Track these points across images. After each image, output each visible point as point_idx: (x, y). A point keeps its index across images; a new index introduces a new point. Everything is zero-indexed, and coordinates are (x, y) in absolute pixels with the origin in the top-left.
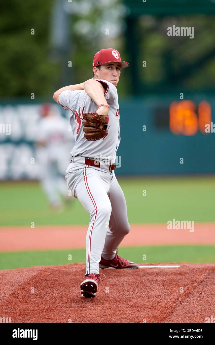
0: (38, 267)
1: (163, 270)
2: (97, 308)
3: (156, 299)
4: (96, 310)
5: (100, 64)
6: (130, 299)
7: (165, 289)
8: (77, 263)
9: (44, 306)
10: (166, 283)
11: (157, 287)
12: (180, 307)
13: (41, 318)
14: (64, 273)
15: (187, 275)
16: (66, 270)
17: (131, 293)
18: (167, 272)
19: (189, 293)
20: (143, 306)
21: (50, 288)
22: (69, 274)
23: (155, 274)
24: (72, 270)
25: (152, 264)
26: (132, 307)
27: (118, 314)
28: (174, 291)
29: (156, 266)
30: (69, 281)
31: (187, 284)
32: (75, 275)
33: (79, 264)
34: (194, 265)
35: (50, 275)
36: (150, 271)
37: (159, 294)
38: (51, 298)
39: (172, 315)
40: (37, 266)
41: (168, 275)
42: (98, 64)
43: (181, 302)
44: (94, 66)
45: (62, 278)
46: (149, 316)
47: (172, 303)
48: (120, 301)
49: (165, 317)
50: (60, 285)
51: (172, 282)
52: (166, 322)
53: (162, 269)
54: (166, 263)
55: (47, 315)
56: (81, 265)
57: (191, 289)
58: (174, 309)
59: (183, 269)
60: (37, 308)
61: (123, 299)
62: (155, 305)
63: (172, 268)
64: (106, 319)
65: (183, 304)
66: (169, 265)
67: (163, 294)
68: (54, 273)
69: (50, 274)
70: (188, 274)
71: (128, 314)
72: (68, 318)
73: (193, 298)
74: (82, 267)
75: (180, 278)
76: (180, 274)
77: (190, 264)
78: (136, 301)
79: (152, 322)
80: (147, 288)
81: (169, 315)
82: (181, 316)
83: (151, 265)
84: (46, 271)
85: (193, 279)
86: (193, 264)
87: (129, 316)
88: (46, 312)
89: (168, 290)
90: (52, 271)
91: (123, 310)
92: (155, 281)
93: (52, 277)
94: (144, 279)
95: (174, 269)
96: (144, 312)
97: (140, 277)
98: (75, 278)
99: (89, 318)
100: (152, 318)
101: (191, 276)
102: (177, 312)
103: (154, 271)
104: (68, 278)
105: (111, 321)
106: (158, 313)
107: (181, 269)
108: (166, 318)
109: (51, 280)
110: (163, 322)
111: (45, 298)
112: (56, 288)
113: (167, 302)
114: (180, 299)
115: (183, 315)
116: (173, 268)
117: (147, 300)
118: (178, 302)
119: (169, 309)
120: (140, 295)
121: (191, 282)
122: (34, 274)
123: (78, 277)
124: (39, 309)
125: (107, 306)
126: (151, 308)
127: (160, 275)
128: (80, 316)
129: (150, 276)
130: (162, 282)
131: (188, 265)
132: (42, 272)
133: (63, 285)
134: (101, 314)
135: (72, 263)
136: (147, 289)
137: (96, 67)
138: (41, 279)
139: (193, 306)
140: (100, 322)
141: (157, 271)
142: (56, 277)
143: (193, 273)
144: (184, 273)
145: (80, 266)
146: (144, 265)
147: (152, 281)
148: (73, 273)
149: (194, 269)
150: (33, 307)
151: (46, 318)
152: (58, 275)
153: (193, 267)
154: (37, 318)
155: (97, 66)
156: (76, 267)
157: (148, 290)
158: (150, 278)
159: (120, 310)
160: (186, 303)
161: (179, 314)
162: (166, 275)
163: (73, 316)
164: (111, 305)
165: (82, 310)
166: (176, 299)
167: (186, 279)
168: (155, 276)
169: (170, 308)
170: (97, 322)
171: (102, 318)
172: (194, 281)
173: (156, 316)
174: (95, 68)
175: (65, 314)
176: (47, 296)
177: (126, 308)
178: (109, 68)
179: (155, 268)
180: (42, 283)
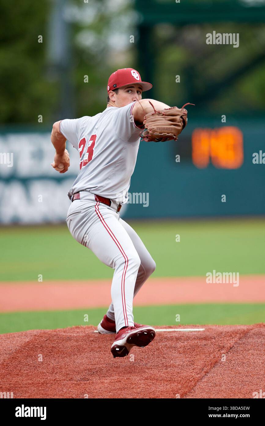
0: (32, 332)
1: (184, 334)
2: (103, 381)
3: (176, 370)
4: (102, 383)
5: (118, 87)
6: (144, 370)
7: (186, 358)
8: (79, 327)
9: (39, 379)
10: (188, 350)
11: (176, 355)
12: (205, 380)
13: (36, 394)
14: (64, 338)
15: (214, 340)
16: (66, 334)
17: (145, 362)
18: (189, 336)
19: (216, 362)
20: (160, 379)
21: (46, 357)
22: (69, 339)
23: (175, 339)
24: (73, 335)
25: (170, 327)
26: (146, 379)
27: (129, 388)
28: (198, 360)
29: (176, 330)
30: (70, 348)
31: (214, 351)
32: (77, 341)
33: (82, 327)
34: (222, 328)
35: (46, 341)
36: (169, 336)
37: (179, 363)
38: (48, 369)
39: (196, 388)
40: (30, 330)
41: (190, 340)
42: (114, 87)
43: (207, 372)
44: (110, 90)
45: (61, 344)
46: (168, 390)
47: (195, 374)
48: (131, 373)
49: (187, 391)
50: (58, 353)
51: (195, 348)
52: (187, 398)
53: (182, 333)
54: (188, 325)
55: (43, 390)
56: (85, 329)
57: (218, 357)
58: (197, 381)
59: (208, 333)
60: (30, 382)
61: (136, 370)
62: (175, 376)
63: (194, 332)
64: (115, 394)
65: (209, 375)
66: (192, 328)
67: (184, 363)
68: (51, 339)
69: (46, 339)
70: (215, 338)
71: (141, 388)
72: (69, 393)
73: (220, 368)
74: (86, 330)
75: (205, 343)
76: (205, 339)
77: (217, 326)
78: (151, 372)
79: (170, 398)
80: (165, 356)
81: (191, 389)
82: (207, 390)
83: (169, 329)
84: (41, 337)
85: (221, 345)
86: (220, 326)
87: (142, 391)
88: (41, 386)
89: (191, 358)
90: (49, 337)
91: (136, 383)
92: (174, 347)
93: (49, 344)
94: (161, 345)
95: (197, 333)
96: (161, 385)
97: (156, 343)
98: (77, 344)
99: (94, 394)
100: (171, 393)
101: (218, 341)
102: (201, 384)
103: (173, 335)
104: (68, 344)
105: (121, 397)
106: (178, 386)
107: (206, 333)
108: (189, 392)
109: (47, 348)
110: (184, 398)
111: (40, 370)
112: (54, 357)
113: (189, 373)
114: (205, 369)
115: (209, 389)
116: (196, 331)
117: (164, 371)
118: (203, 374)
119: (192, 382)
120: (156, 364)
121: (219, 349)
122: (27, 340)
123: (80, 343)
124: (33, 383)
125: (116, 379)
126: (170, 381)
127: (180, 340)
128: (83, 391)
129: (169, 341)
130: (183, 349)
131: (214, 328)
132: (37, 337)
133: (62, 353)
134: (109, 388)
135: (74, 326)
136: (164, 358)
137: (112, 91)
138: (36, 347)
139: (221, 377)
140: (108, 397)
141: (176, 335)
142: (54, 344)
143: (221, 338)
144: (210, 337)
145: (83, 330)
146: (161, 328)
147: (171, 347)
148: (75, 339)
149: (222, 332)
150: (27, 380)
151: (42, 394)
152: (57, 341)
153: (221, 330)
154: (31, 393)
155: (113, 89)
156: (78, 330)
157: (166, 359)
158: (169, 343)
159: (132, 384)
160: (212, 375)
161: (204, 387)
162: (187, 340)
163: (75, 391)
164: (121, 378)
165: (85, 384)
166: (200, 369)
167: (212, 345)
168: (174, 342)
169: (192, 380)
170: (104, 397)
171: (111, 393)
172: (222, 348)
173: (176, 390)
174: (110, 92)
175: (64, 388)
176: (43, 366)
177: (140, 381)
178: (128, 91)
179: (175, 332)
180: (37, 351)
